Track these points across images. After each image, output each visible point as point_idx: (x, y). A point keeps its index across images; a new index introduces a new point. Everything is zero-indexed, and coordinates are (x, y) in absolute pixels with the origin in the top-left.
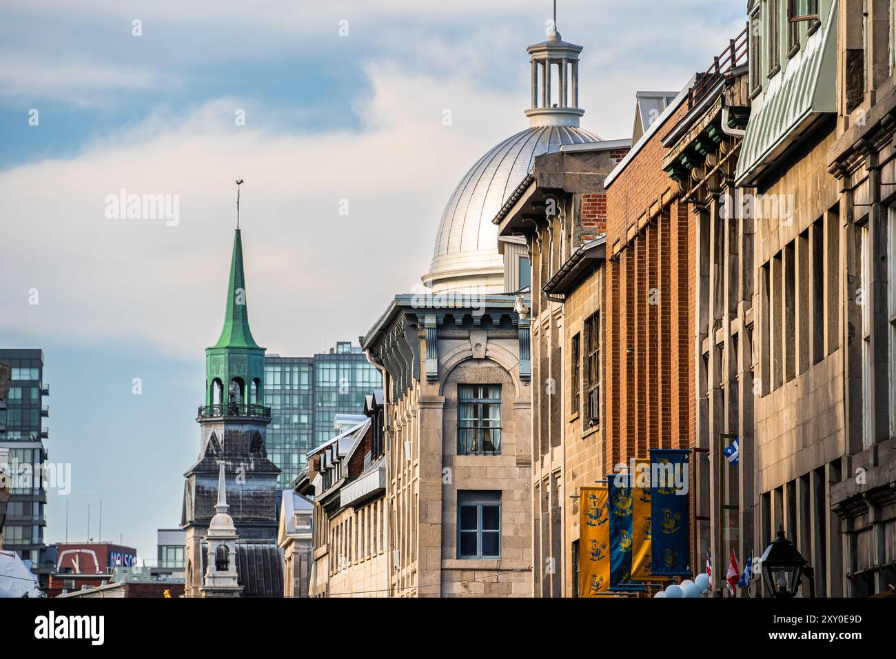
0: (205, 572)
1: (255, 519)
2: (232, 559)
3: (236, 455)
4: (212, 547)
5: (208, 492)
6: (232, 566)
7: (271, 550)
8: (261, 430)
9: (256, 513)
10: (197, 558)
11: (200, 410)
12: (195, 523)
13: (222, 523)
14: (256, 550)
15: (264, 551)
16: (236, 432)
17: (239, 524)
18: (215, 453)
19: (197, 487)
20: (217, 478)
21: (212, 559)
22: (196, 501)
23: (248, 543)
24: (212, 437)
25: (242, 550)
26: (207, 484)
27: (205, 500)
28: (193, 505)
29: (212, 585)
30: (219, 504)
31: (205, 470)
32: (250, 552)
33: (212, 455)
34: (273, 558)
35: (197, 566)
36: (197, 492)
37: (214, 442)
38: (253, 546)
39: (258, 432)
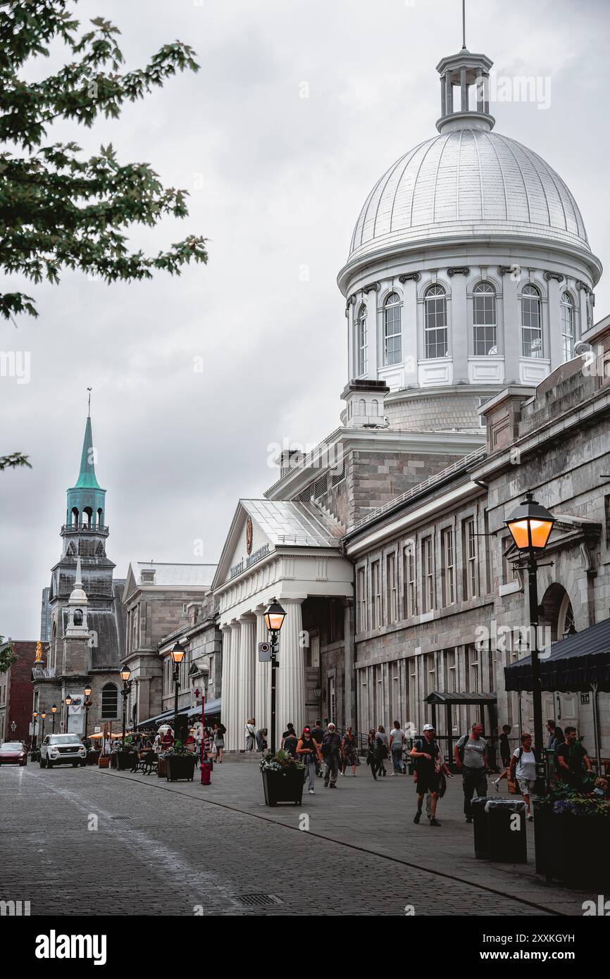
0: (66, 627)
1: (98, 596)
2: (85, 618)
3: (86, 555)
4: (72, 611)
5: (68, 578)
6: (85, 623)
7: (109, 615)
8: (102, 540)
9: (99, 591)
10: (60, 620)
11: (63, 528)
12: (59, 597)
13: (78, 595)
14: (99, 614)
15: (104, 615)
16: (87, 541)
17: (90, 598)
18: (73, 553)
19: (61, 575)
20: (76, 569)
21: (71, 619)
22: (60, 583)
23: (94, 610)
24: (71, 544)
25: (90, 614)
26: (67, 573)
27: (67, 583)
28: (58, 586)
29: (71, 634)
30: (76, 583)
31: (67, 564)
32: (96, 615)
33: (71, 555)
34: (110, 620)
35: (60, 624)
36: (61, 577)
37: (72, 547)
38: (97, 612)
39: (101, 542)
